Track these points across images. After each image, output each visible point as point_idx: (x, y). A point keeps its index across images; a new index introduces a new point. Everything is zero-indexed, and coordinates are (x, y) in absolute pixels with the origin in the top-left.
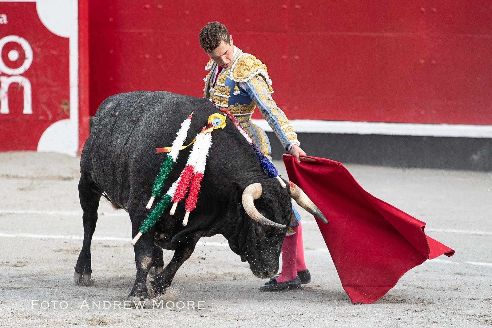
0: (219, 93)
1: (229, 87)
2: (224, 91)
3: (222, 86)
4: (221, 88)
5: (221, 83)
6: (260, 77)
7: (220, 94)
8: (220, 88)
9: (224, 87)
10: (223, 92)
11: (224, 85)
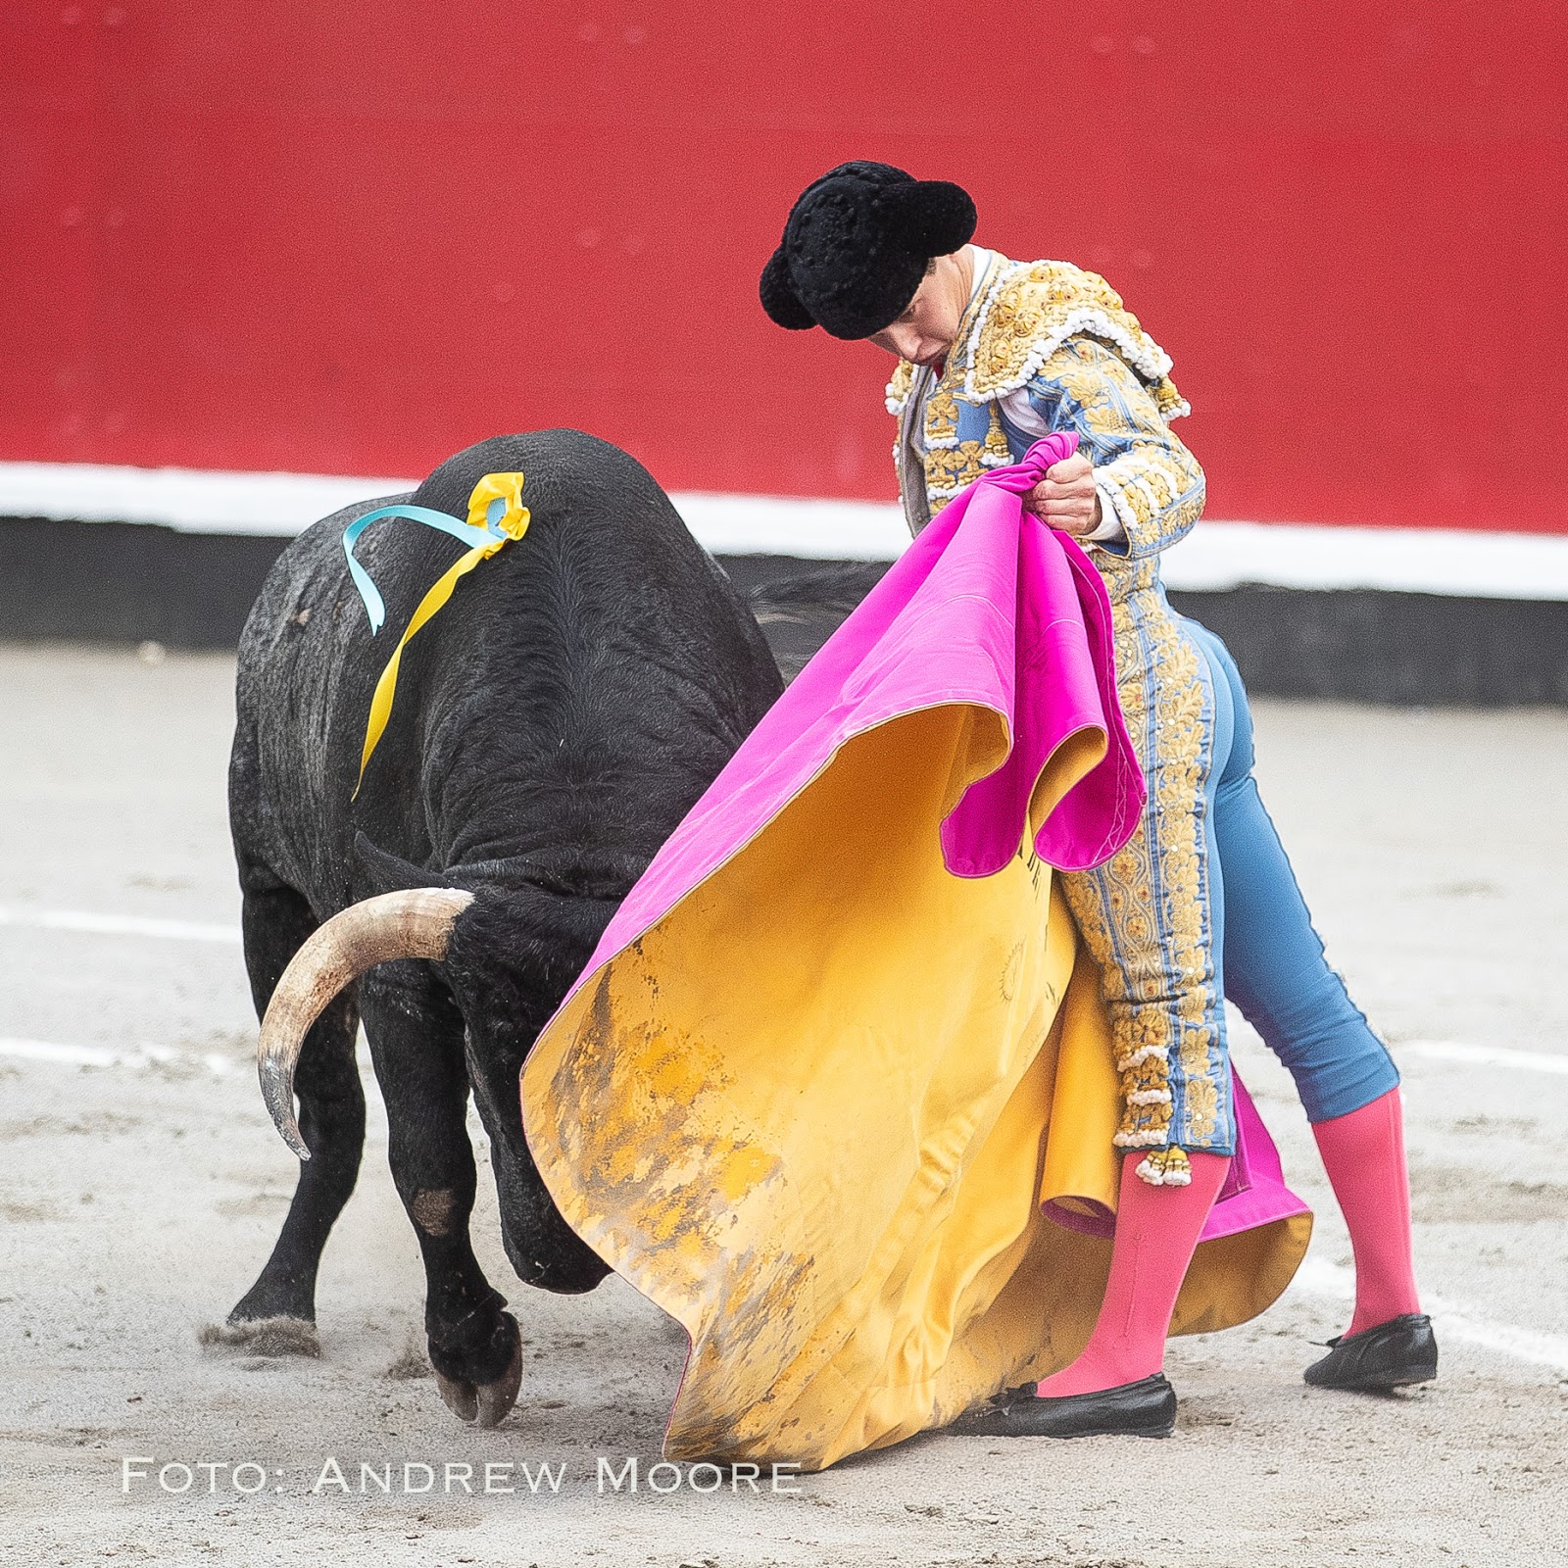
0: (947, 486)
1: (976, 443)
2: (964, 469)
3: (947, 450)
4: (946, 461)
5: (940, 435)
6: (1088, 345)
7: (951, 487)
8: (944, 461)
9: (956, 448)
10: (961, 475)
11: (956, 441)
